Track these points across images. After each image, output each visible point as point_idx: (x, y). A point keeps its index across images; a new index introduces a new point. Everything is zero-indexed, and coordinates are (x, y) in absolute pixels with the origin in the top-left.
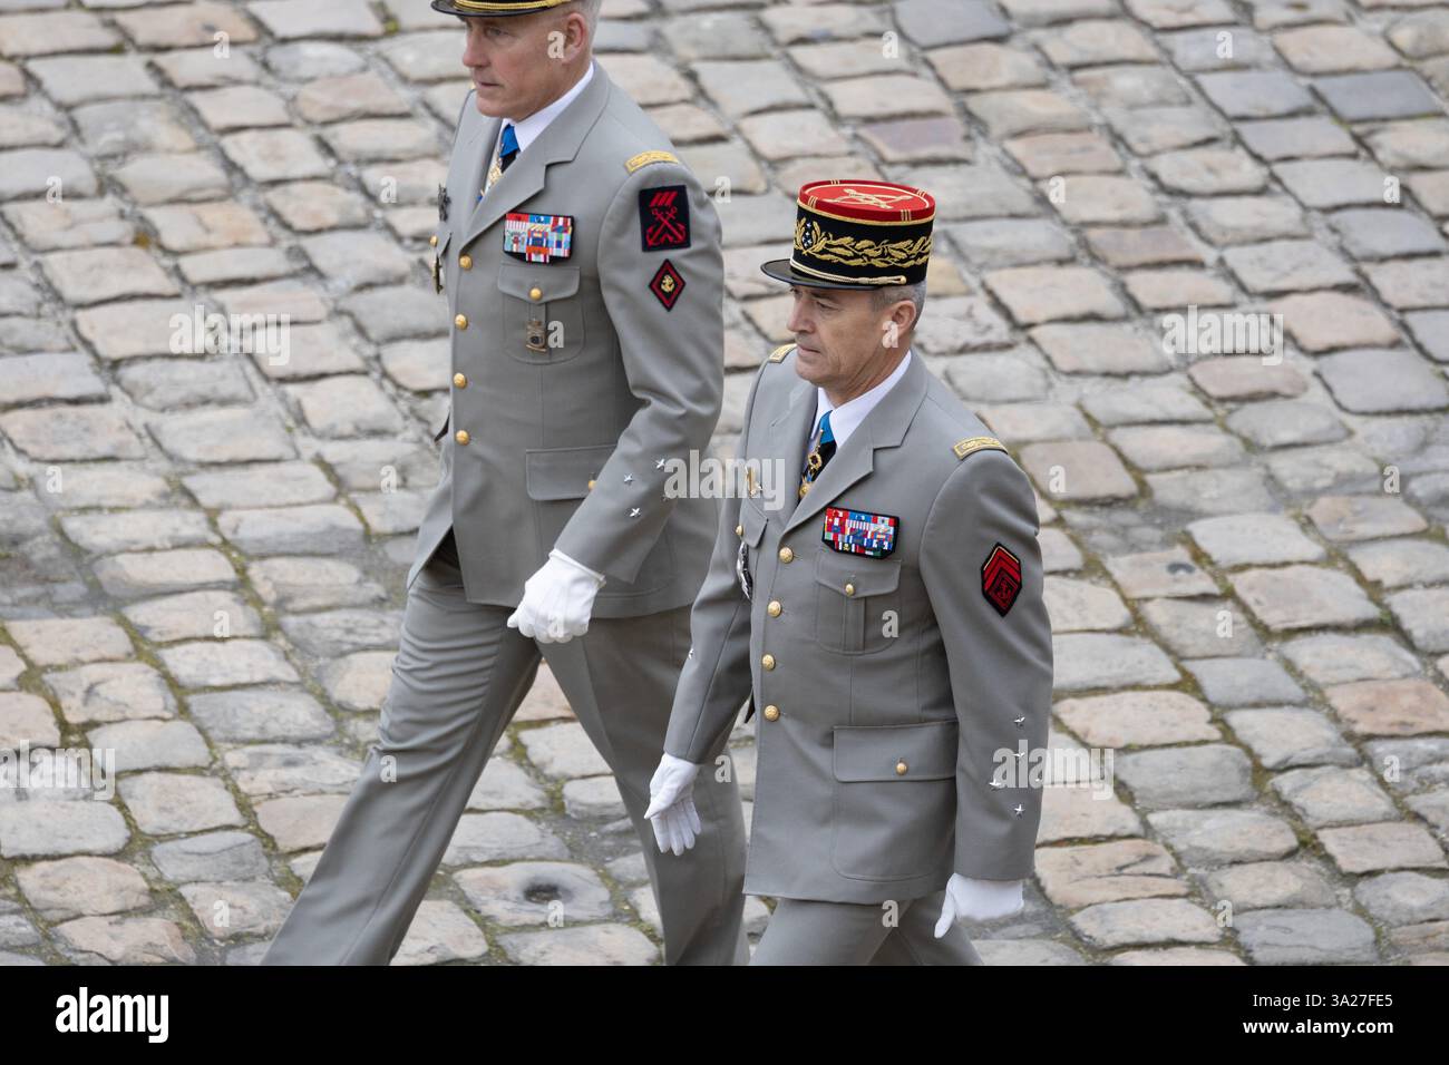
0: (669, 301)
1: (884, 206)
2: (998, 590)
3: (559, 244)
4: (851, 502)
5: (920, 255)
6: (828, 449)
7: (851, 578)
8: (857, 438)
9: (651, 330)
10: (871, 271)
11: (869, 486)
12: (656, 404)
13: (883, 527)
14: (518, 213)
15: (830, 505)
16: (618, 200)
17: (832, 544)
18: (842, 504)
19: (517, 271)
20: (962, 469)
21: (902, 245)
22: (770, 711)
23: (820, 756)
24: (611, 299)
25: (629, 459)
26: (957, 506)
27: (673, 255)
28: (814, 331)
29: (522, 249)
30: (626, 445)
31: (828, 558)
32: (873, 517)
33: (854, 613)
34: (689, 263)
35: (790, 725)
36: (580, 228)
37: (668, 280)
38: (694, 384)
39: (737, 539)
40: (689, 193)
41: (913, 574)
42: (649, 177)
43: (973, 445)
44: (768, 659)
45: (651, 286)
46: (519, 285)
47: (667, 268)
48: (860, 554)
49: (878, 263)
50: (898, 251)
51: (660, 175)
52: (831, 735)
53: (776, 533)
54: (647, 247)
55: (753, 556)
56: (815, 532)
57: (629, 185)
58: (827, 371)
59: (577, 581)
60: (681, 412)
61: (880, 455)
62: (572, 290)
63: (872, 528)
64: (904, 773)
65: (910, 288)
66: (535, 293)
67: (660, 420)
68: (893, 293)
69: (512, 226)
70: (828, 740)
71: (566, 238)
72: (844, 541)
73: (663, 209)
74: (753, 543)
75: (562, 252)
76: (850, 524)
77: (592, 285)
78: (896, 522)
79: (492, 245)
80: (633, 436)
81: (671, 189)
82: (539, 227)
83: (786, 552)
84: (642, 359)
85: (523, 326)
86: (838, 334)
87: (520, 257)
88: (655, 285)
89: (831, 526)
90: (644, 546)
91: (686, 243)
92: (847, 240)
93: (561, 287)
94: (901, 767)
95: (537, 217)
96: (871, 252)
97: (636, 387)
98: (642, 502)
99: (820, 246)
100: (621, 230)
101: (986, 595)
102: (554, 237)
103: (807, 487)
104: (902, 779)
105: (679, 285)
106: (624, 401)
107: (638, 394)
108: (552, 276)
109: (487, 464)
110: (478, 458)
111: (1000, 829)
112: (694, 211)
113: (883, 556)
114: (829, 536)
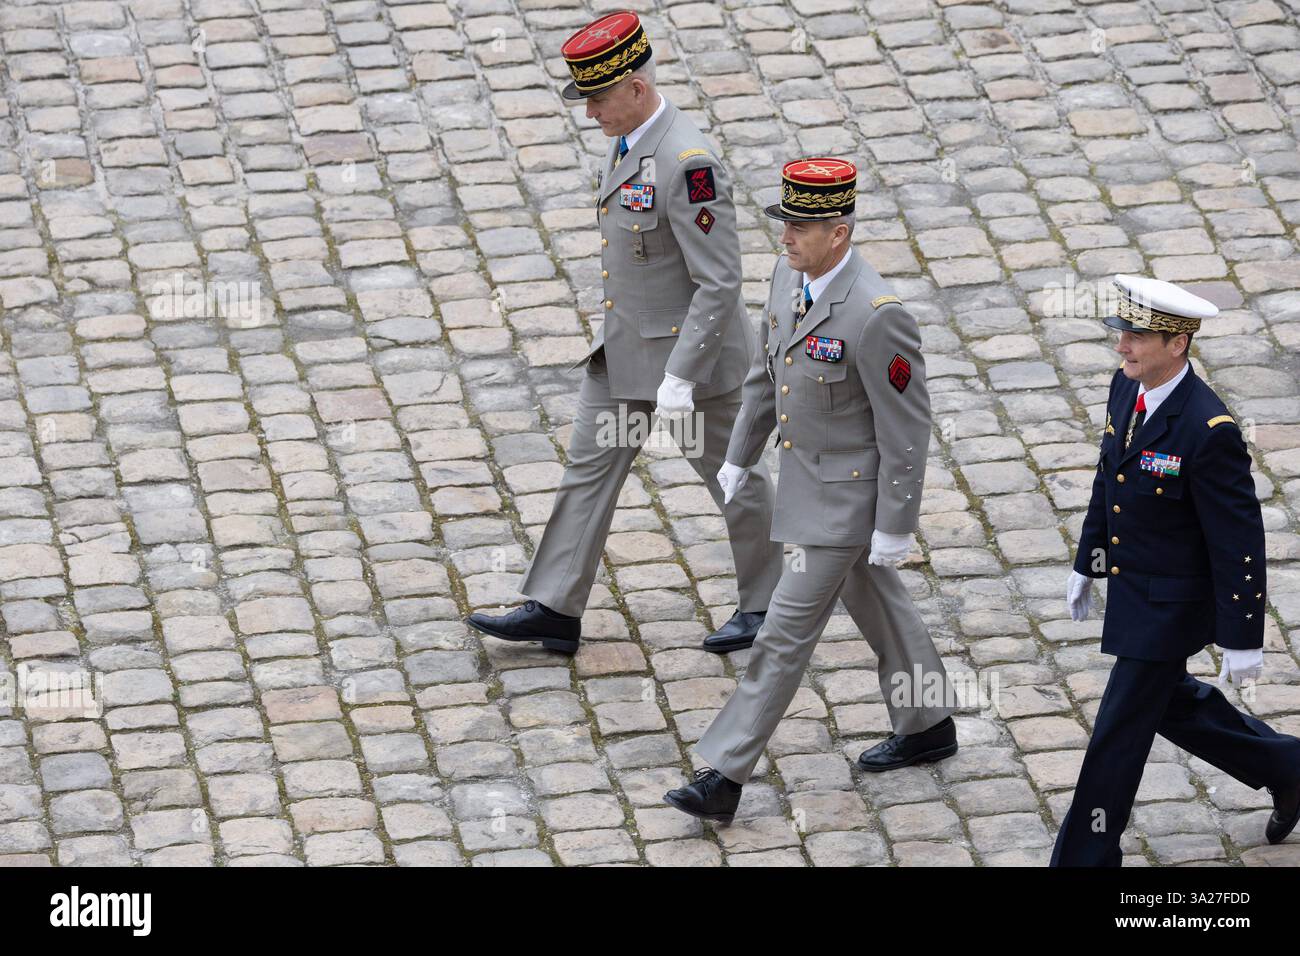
0: (706, 229)
1: (828, 174)
2: (898, 379)
3: (647, 201)
4: (819, 333)
5: (849, 199)
6: (809, 304)
7: (820, 373)
8: (823, 297)
9: (697, 243)
10: (822, 210)
11: (829, 323)
12: (704, 286)
13: (836, 346)
14: (627, 184)
15: (809, 334)
16: (675, 177)
17: (810, 355)
18: (815, 334)
19: (627, 215)
20: (875, 314)
21: (837, 195)
22: (787, 444)
23: (814, 469)
24: (676, 229)
25: (695, 318)
26: (875, 332)
27: (706, 204)
28: (794, 243)
29: (629, 204)
30: (692, 311)
31: (809, 362)
32: (831, 340)
33: (825, 392)
34: (715, 208)
35: (798, 453)
36: (657, 192)
37: (705, 218)
38: (724, 272)
39: (766, 352)
40: (714, 172)
41: (853, 371)
42: (690, 164)
43: (882, 301)
44: (784, 417)
45: (696, 222)
46: (628, 223)
47: (704, 211)
48: (825, 361)
49: (824, 206)
50: (836, 199)
51: (696, 162)
52: (818, 457)
53: (784, 349)
54: (692, 201)
55: (774, 360)
56: (802, 350)
57: (680, 168)
58: (803, 264)
59: (679, 385)
60: (716, 289)
61: (835, 307)
62: (654, 226)
63: (830, 346)
64: (858, 477)
65: (845, 218)
66: (636, 227)
67: (707, 294)
68: (835, 221)
69: (624, 191)
70: (817, 461)
71: (650, 197)
72: (817, 354)
73: (699, 180)
74: (774, 354)
75: (648, 205)
76: (819, 344)
77: (665, 223)
78: (842, 343)
79: (615, 202)
80: (695, 306)
81: (703, 169)
82: (637, 192)
83: (789, 360)
84: (696, 261)
85: (631, 245)
86: (807, 244)
87: (628, 208)
88: (698, 221)
89: (809, 345)
90: (711, 363)
91: (714, 198)
92: (807, 195)
93: (649, 224)
94: (856, 474)
95: (636, 186)
96: (820, 200)
97: (694, 276)
98: (705, 340)
99: (793, 198)
100: (677, 193)
101: (891, 382)
102: (644, 197)
103: (799, 324)
104: (857, 480)
105: (712, 220)
106: (688, 285)
107: (695, 280)
108: (645, 217)
109: (621, 320)
110: (617, 315)
111: (899, 506)
112: (717, 179)
113: (837, 361)
114: (809, 351)
